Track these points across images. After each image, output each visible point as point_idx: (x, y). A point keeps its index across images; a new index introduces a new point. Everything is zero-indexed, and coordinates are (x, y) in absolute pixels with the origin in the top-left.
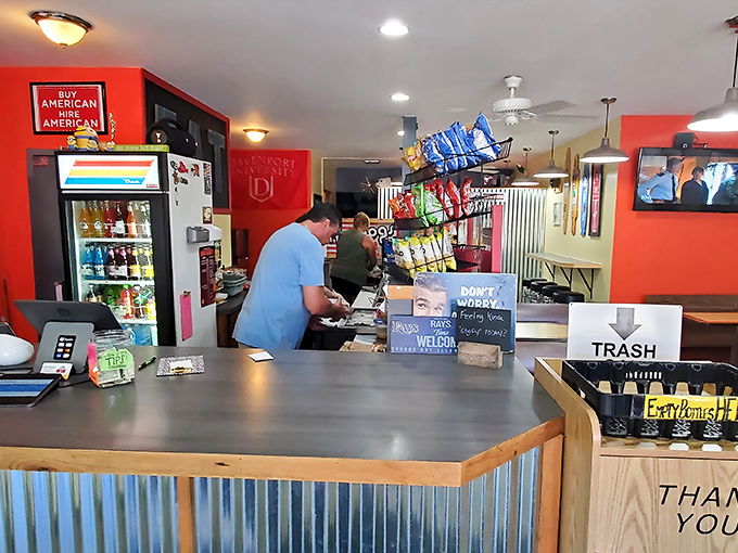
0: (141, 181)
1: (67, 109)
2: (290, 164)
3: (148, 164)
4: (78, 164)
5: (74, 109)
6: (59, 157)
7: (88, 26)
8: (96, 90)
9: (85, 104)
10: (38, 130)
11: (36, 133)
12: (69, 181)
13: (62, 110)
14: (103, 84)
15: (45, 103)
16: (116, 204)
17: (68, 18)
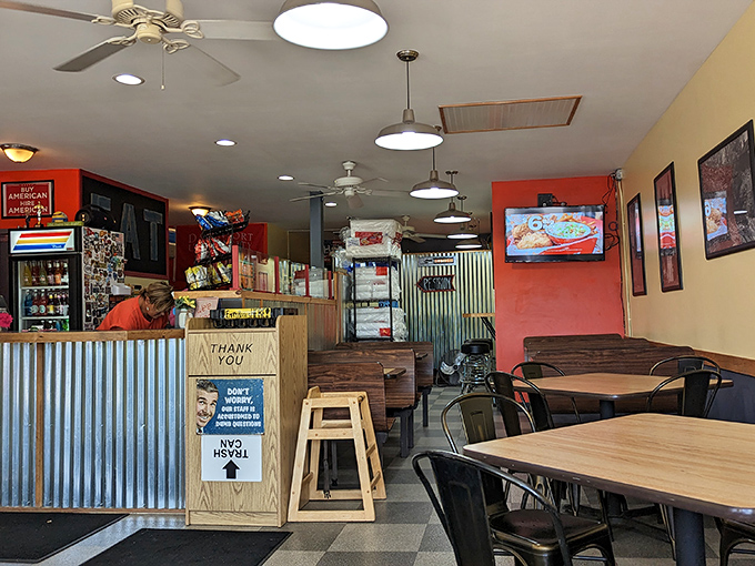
0: (63, 246)
1: (27, 200)
2: (248, 237)
3: (68, 234)
4: (22, 236)
5: (32, 200)
6: (12, 232)
7: (34, 150)
8: (47, 186)
9: (39, 195)
10: (5, 215)
11: (3, 218)
12: (16, 248)
13: (23, 201)
14: (53, 181)
15: (11, 197)
16: (41, 263)
17: (21, 148)
